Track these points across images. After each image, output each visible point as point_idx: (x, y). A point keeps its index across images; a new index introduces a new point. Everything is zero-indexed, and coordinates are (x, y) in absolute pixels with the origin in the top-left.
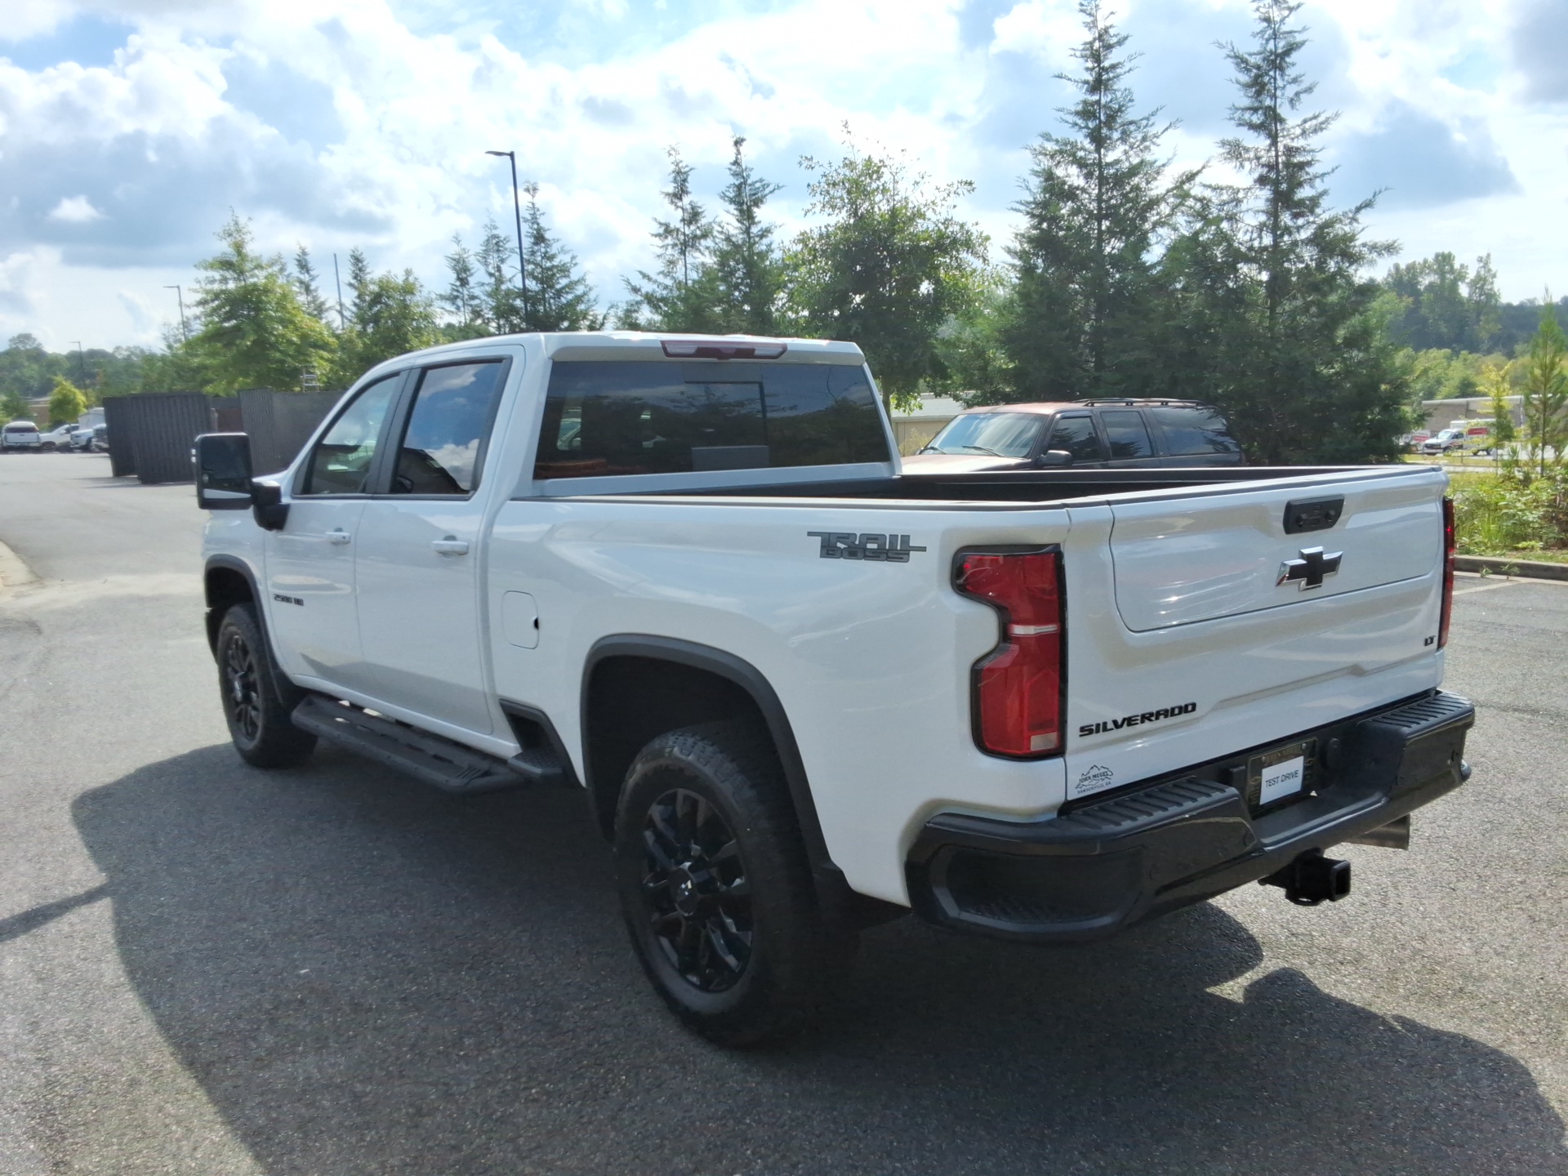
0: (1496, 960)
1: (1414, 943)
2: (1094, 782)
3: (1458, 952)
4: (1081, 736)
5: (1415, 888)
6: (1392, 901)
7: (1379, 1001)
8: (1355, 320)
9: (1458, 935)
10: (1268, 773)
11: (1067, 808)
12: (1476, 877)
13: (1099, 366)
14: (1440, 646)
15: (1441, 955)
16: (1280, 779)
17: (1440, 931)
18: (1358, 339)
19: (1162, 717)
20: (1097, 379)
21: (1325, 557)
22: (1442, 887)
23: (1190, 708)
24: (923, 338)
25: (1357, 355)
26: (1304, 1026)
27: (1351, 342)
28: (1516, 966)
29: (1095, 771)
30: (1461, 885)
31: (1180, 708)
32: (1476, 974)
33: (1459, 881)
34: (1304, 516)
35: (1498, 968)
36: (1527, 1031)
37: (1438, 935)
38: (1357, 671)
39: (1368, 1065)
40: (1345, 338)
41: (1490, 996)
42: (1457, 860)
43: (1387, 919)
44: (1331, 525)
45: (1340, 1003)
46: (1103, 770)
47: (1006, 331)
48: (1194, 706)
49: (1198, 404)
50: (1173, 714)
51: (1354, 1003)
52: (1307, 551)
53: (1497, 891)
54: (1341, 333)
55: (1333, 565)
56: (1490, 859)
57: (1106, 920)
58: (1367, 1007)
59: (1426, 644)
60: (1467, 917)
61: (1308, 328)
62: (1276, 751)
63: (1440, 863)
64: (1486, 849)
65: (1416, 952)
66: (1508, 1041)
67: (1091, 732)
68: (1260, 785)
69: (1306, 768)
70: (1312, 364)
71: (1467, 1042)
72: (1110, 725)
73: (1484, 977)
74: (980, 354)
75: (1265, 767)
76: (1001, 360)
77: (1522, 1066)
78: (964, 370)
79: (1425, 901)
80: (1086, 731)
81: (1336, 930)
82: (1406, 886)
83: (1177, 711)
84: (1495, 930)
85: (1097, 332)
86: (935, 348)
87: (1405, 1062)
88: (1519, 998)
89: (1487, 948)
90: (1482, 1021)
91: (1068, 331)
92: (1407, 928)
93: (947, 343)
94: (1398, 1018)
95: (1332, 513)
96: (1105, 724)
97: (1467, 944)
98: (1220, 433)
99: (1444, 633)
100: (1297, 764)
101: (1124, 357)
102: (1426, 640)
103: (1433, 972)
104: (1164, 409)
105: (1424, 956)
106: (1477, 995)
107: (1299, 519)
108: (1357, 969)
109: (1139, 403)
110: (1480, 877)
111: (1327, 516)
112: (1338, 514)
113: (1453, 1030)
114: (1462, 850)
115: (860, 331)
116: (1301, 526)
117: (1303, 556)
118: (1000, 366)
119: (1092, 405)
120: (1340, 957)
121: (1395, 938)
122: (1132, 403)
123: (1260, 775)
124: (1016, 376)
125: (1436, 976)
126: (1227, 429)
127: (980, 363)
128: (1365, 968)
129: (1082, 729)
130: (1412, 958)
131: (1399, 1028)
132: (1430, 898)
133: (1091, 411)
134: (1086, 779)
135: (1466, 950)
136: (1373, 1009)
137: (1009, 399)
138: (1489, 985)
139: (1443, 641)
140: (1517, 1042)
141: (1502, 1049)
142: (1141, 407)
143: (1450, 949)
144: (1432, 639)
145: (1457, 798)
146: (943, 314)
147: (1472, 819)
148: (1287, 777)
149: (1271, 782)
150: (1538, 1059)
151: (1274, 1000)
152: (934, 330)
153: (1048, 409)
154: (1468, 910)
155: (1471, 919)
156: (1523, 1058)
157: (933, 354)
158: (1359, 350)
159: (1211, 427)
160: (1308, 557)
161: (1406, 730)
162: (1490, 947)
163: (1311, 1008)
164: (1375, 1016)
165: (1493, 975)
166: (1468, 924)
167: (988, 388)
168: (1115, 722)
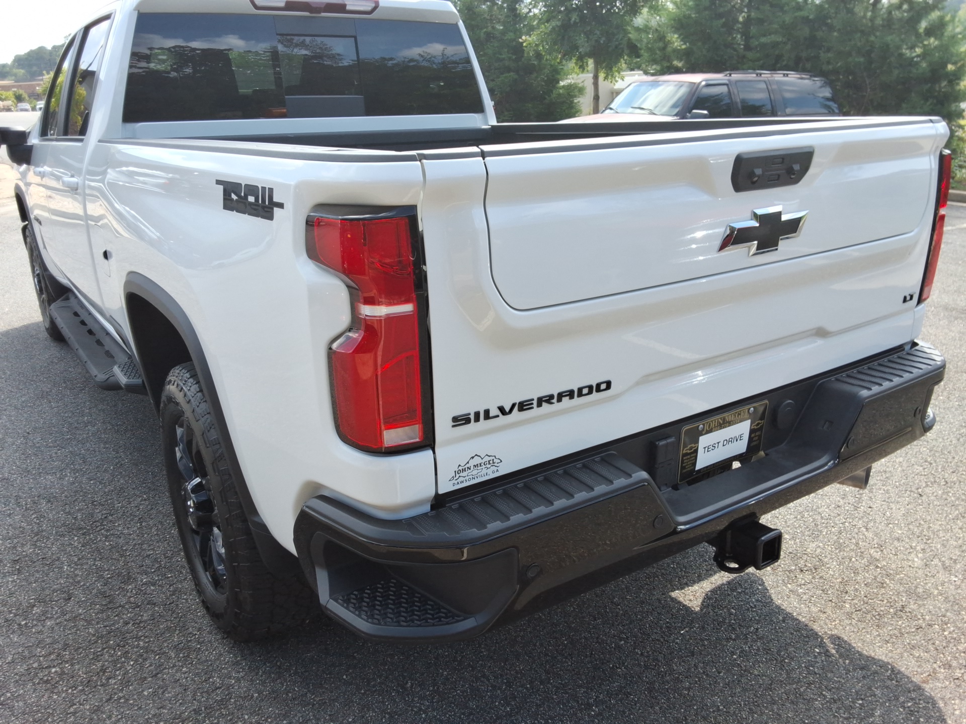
0: (942, 576)
1: (872, 551)
2: (475, 472)
3: (910, 563)
4: (453, 426)
5: (887, 492)
6: (864, 504)
7: (823, 616)
8: (935, 15)
9: (914, 545)
10: (704, 441)
11: (440, 501)
12: (943, 483)
13: (748, 47)
14: (920, 301)
15: (894, 566)
16: (721, 444)
17: (898, 539)
18: (936, 30)
19: (564, 399)
20: (744, 57)
21: (784, 218)
22: (911, 491)
23: (603, 386)
24: (621, 28)
25: (933, 42)
26: (746, 643)
27: (929, 32)
28: (958, 583)
29: (477, 460)
30: (928, 490)
31: (590, 388)
32: (920, 590)
33: (927, 486)
34: (758, 171)
35: (942, 584)
36: (954, 663)
37: (896, 543)
38: (821, 333)
39: (792, 697)
40: (926, 29)
41: (927, 617)
42: (931, 464)
43: (854, 523)
44: (796, 181)
45: (788, 617)
46: (487, 459)
47: (679, 20)
48: (609, 384)
49: (811, 76)
50: (580, 394)
51: (800, 618)
52: (760, 212)
53: (958, 499)
54: (923, 25)
55: (793, 226)
56: (959, 464)
57: (469, 623)
58: (810, 624)
59: (905, 300)
60: (926, 526)
61: (900, 20)
62: (718, 418)
63: (916, 466)
64: (957, 454)
65: (873, 561)
66: (933, 675)
67: (467, 421)
68: (696, 451)
69: (752, 431)
70: (899, 47)
71: (895, 674)
72: (494, 412)
73: (928, 595)
74: (662, 38)
75: (702, 435)
76: (676, 42)
77: (939, 710)
78: (650, 50)
79: (892, 506)
80: (461, 420)
81: (807, 533)
82: (880, 489)
83: (585, 391)
84: (948, 540)
85: (748, 20)
86: (630, 33)
87: (828, 695)
88: (954, 622)
89: (936, 561)
90: (913, 648)
91: (724, 20)
92: (870, 535)
93: (638, 29)
94: (837, 640)
95: (797, 167)
96: (487, 412)
97: (920, 555)
98: (828, 99)
99: (926, 290)
100: (743, 429)
101: (763, 40)
102: (905, 298)
103: (882, 585)
104: (786, 79)
105: (877, 567)
106: (916, 616)
107: (752, 174)
108: (814, 578)
109: (766, 75)
110: (947, 483)
111: (790, 171)
112: (805, 169)
113: (883, 658)
114: (937, 454)
115: (578, 21)
116: (754, 183)
117: (756, 216)
118: (676, 47)
119: (730, 75)
120: (801, 563)
121: (857, 544)
122: (761, 74)
123: (697, 442)
124: (686, 55)
125: (883, 591)
126: (833, 97)
127: (661, 44)
128: (821, 577)
129: (455, 419)
130: (866, 568)
131: (834, 651)
132: (898, 502)
133: (729, 80)
134: (464, 470)
135: (918, 562)
136: (816, 627)
137: (678, 71)
138: (929, 605)
139: (924, 297)
140: (942, 677)
141: (924, 685)
142: (767, 77)
143: (904, 560)
144: (911, 297)
145: (944, 402)
146: (639, 8)
147: (951, 423)
148: (730, 441)
149: (707, 449)
150: (957, 701)
151: (729, 610)
152: (632, 20)
153: (697, 78)
154: (929, 518)
155: (929, 527)
156: (942, 699)
157: (629, 39)
158: (936, 39)
159: (821, 95)
160: (761, 218)
161: (864, 393)
162: (940, 560)
163: (758, 622)
164: (816, 635)
165: (936, 592)
166: (925, 533)
167: (666, 64)
168: (502, 409)
